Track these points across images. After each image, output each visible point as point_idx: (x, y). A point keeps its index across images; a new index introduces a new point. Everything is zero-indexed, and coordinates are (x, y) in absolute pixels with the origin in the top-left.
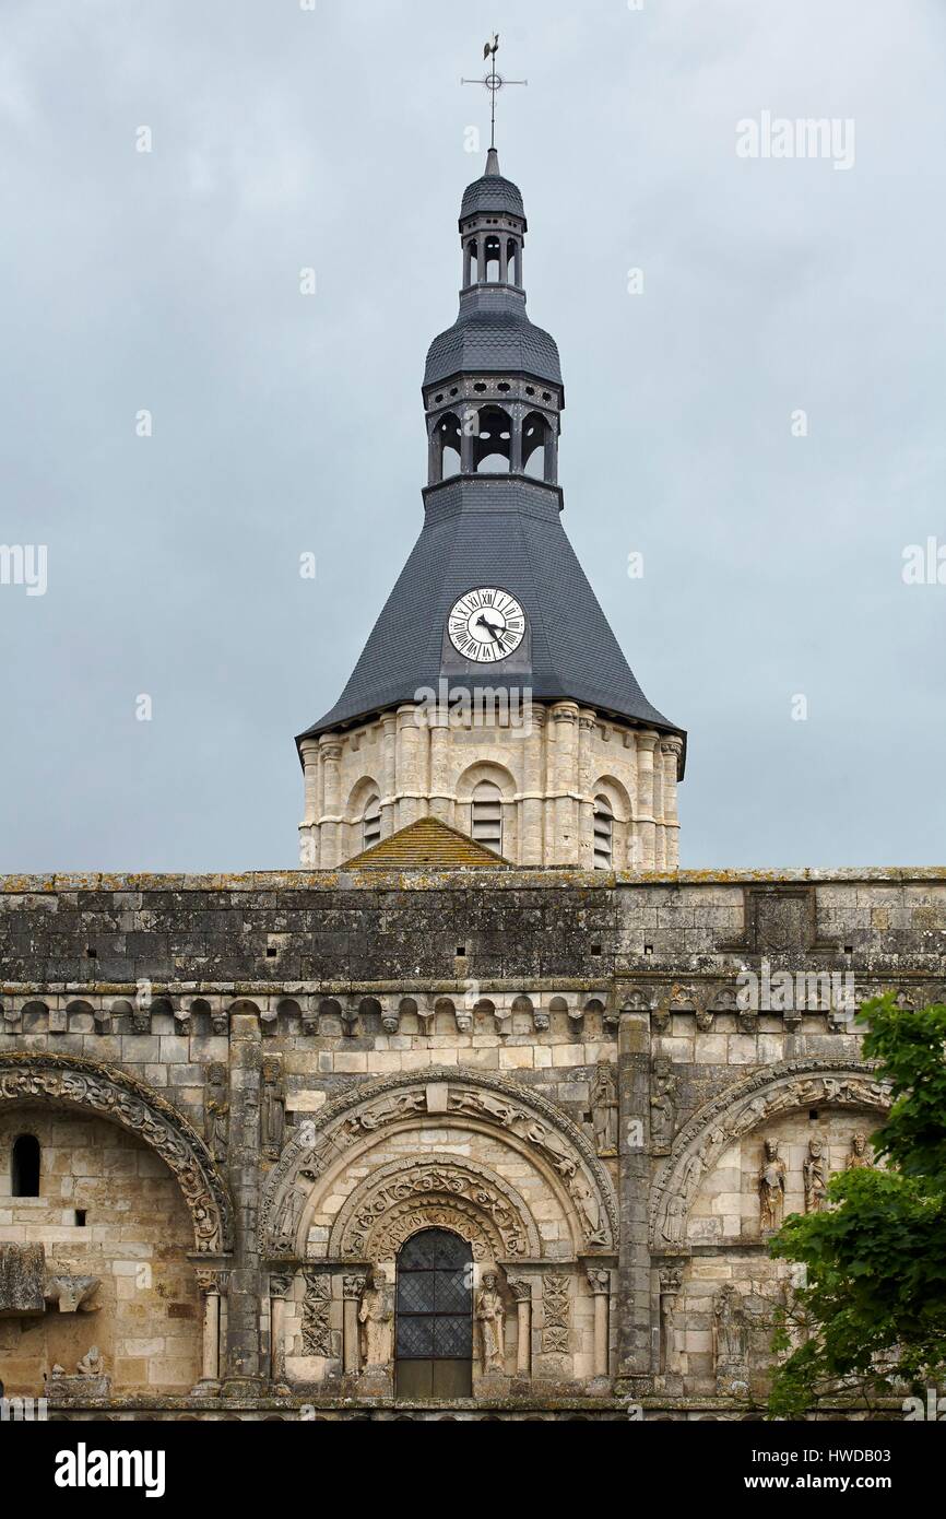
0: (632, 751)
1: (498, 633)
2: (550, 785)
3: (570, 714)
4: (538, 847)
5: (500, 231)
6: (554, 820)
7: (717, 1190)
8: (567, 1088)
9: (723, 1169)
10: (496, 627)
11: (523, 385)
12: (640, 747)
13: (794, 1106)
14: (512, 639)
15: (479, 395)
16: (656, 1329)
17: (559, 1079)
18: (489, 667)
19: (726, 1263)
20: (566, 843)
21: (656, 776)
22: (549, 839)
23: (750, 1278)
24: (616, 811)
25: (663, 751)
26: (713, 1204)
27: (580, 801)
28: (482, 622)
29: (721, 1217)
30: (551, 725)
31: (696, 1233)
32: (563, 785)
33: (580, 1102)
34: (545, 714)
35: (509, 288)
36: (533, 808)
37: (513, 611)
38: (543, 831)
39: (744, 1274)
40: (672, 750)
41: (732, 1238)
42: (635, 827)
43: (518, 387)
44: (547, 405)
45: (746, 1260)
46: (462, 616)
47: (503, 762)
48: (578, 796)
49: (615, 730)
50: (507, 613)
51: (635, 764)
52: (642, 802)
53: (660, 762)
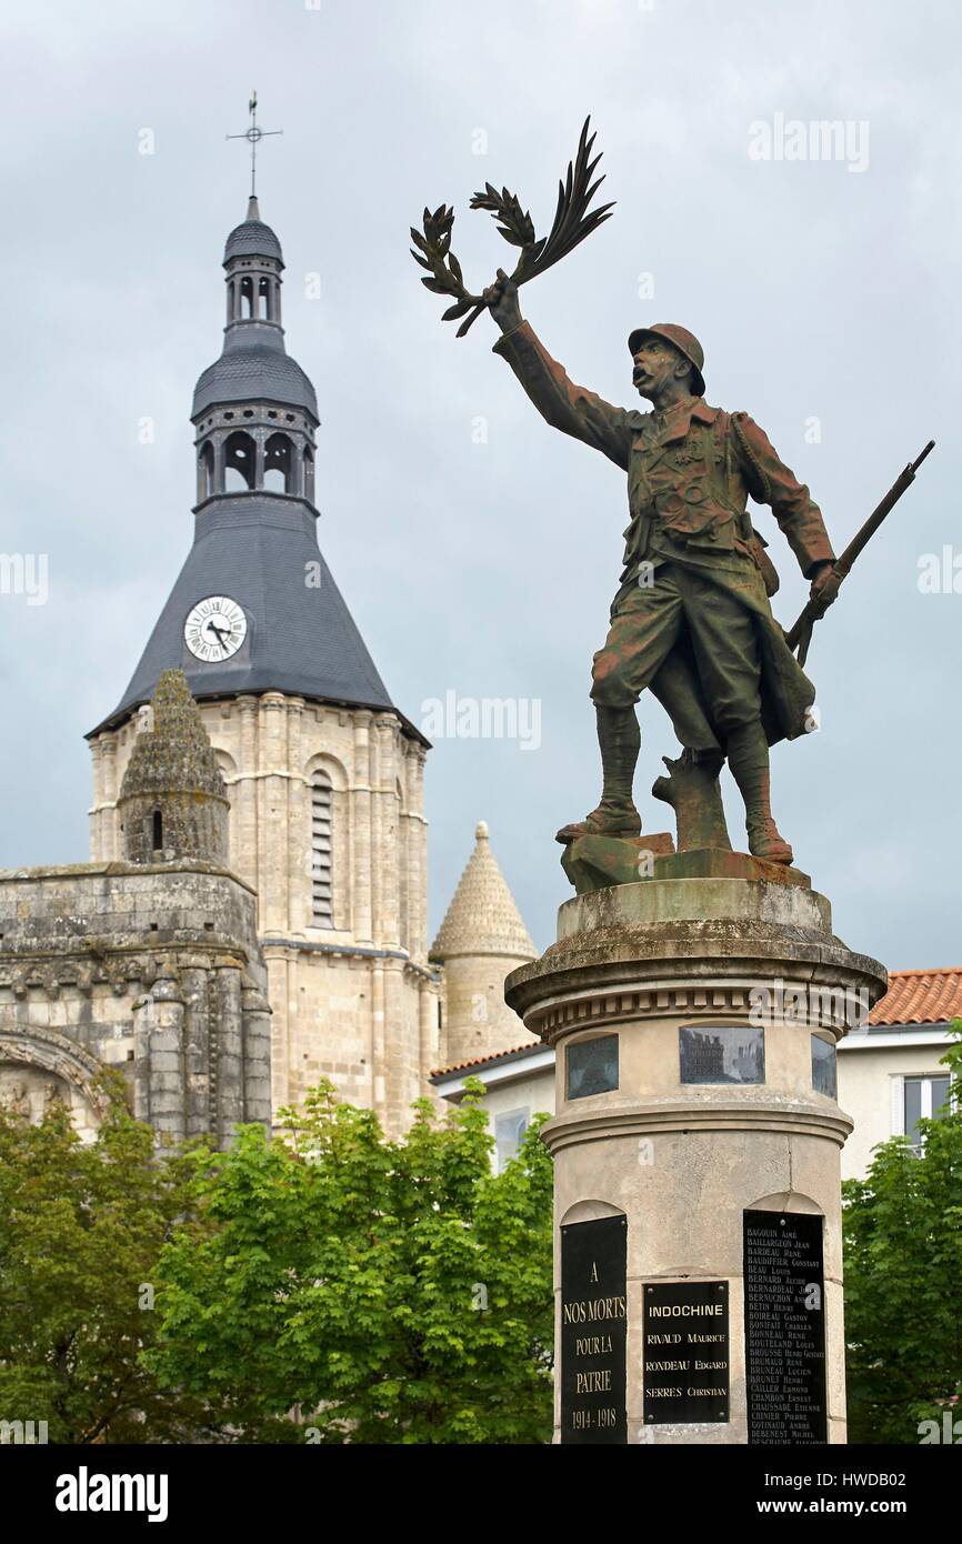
0: (348, 730)
1: (224, 636)
2: (261, 766)
3: (275, 703)
4: (253, 821)
5: (253, 271)
6: (264, 796)
10: (222, 631)
11: (265, 410)
12: (356, 726)
14: (234, 640)
15: (228, 423)
18: (217, 666)
20: (273, 816)
21: (371, 749)
22: (260, 813)
24: (336, 783)
25: (378, 726)
27: (289, 779)
28: (211, 627)
30: (261, 713)
32: (270, 765)
34: (257, 704)
35: (261, 322)
36: (247, 786)
37: (236, 615)
38: (256, 807)
40: (386, 725)
42: (351, 795)
43: (261, 413)
44: (290, 425)
46: (196, 622)
47: (226, 749)
48: (286, 774)
49: (327, 712)
50: (232, 618)
51: (351, 740)
52: (358, 773)
53: (376, 736)
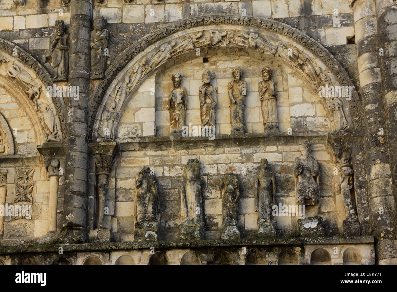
7: (139, 106)
8: (35, 41)
9: (143, 92)
13: (190, 49)
16: (92, 197)
17: (30, 35)
19: (146, 155)
23: (162, 165)
26: (136, 115)
29: (141, 124)
31: (124, 134)
33: (43, 50)
39: (158, 162)
41: (148, 137)
45: (159, 153)
